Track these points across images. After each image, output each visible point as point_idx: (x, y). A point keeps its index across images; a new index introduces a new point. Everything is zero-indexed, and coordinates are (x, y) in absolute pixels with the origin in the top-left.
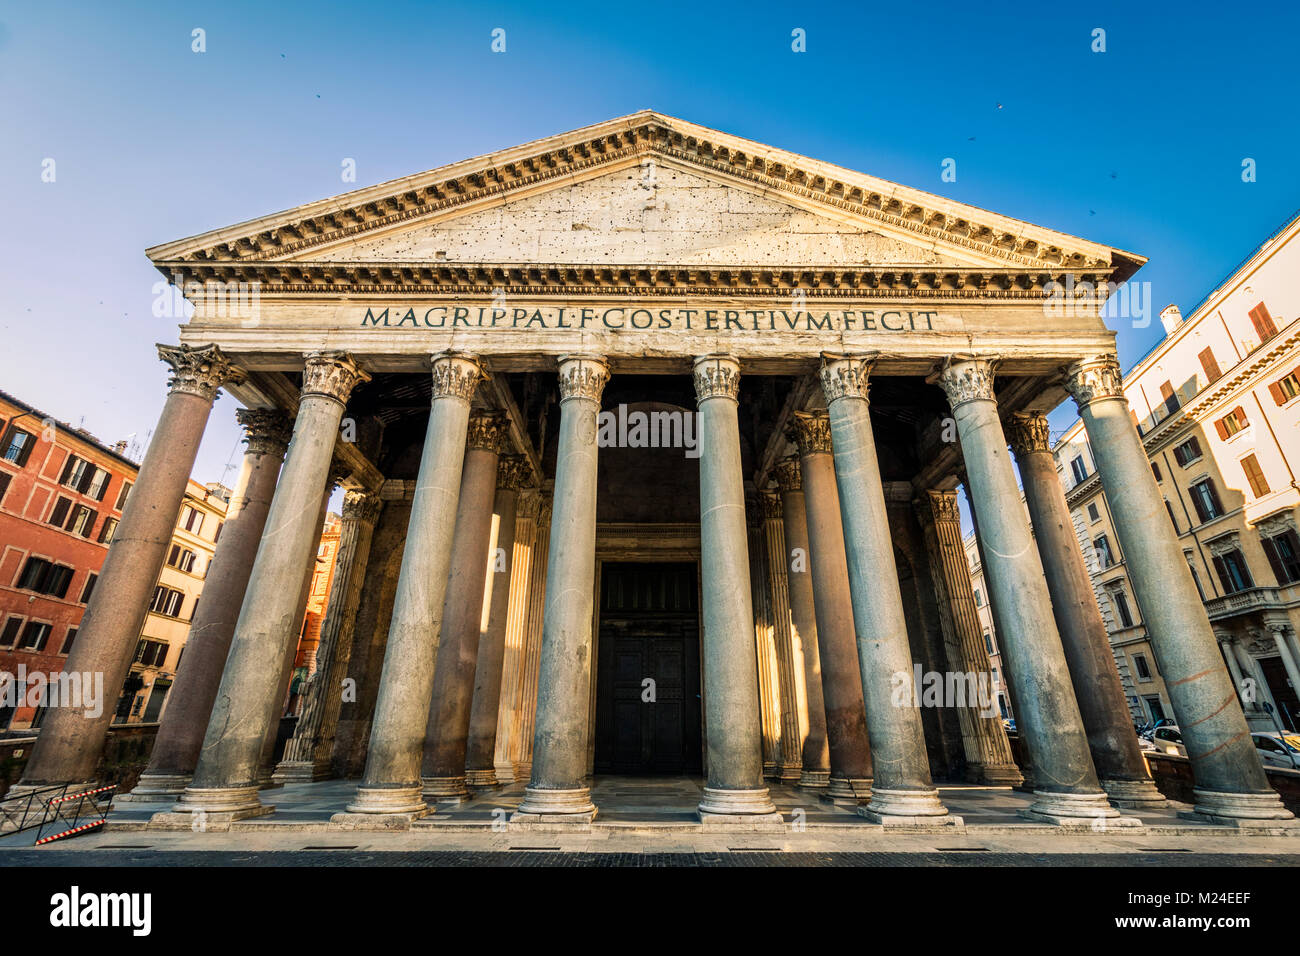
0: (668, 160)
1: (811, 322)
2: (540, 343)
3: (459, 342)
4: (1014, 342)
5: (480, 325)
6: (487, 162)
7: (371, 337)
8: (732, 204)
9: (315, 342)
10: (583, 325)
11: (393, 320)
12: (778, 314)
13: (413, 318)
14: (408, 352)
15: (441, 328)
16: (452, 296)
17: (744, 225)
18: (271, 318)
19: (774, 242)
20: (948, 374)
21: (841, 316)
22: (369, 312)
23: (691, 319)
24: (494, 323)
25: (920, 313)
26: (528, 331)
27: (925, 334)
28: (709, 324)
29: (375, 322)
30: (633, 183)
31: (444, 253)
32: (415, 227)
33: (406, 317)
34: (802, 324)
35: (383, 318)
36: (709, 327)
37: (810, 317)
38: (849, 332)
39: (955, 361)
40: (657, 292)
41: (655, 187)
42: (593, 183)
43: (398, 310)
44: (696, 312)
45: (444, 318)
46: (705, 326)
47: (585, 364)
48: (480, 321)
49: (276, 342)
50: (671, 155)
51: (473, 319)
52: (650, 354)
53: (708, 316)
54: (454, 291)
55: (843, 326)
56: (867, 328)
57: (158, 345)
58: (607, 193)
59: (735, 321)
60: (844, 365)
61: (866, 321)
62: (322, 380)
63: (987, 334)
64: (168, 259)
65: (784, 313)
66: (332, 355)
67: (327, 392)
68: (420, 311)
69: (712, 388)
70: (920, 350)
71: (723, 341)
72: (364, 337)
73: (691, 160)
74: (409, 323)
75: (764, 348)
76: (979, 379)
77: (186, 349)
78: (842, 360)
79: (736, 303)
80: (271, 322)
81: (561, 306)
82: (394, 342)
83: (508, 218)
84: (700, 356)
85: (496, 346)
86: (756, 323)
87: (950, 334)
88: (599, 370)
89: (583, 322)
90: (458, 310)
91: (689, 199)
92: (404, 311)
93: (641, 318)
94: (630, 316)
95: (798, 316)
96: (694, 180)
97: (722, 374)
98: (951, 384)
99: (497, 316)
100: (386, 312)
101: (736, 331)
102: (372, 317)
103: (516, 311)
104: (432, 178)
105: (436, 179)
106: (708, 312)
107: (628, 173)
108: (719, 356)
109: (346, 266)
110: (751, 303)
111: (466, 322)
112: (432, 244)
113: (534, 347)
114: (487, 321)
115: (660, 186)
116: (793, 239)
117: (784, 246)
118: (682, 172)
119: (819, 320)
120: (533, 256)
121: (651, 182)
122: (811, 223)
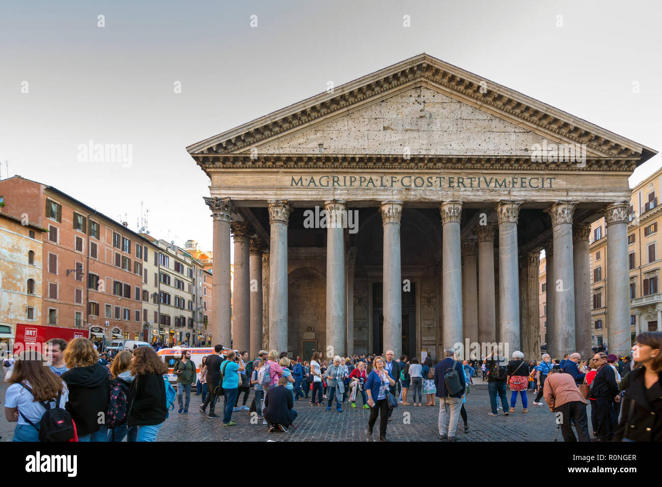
0: (431, 85)
1: (497, 183)
2: (373, 195)
3: (337, 195)
4: (587, 194)
5: (345, 185)
6: (341, 90)
7: (297, 192)
8: (463, 113)
9: (272, 195)
10: (392, 185)
11: (305, 183)
12: (482, 179)
13: (314, 182)
14: (315, 200)
15: (328, 188)
16: (331, 170)
17: (468, 127)
18: (248, 182)
19: (483, 138)
20: (554, 209)
21: (511, 180)
22: (293, 179)
23: (442, 182)
24: (351, 184)
25: (547, 178)
26: (368, 189)
27: (548, 190)
28: (450, 185)
29: (297, 184)
30: (413, 99)
31: (323, 145)
32: (306, 129)
33: (310, 182)
34: (493, 185)
35: (300, 182)
36: (450, 186)
37: (496, 181)
38: (514, 189)
39: (559, 204)
40: (427, 168)
41: (424, 102)
42: (392, 100)
43: (306, 177)
44: (444, 178)
45: (328, 182)
46: (448, 185)
47: (395, 206)
48: (345, 183)
49: (254, 195)
50: (433, 81)
51: (342, 183)
52: (423, 200)
53: (450, 179)
54: (332, 168)
55: (511, 186)
56: (522, 187)
57: (204, 198)
58: (400, 106)
59: (462, 183)
60: (510, 206)
61: (522, 182)
62: (279, 214)
63: (576, 190)
64: (196, 153)
65: (485, 178)
66: (281, 202)
67: (282, 220)
68: (317, 178)
69: (451, 217)
70: (544, 198)
71: (456, 193)
72: (294, 192)
73: (444, 85)
74: (312, 185)
75: (475, 197)
76: (568, 213)
77: (217, 199)
78: (509, 204)
79: (463, 174)
80: (249, 184)
81: (382, 175)
82: (307, 195)
83: (350, 122)
84: (446, 202)
85: (353, 197)
86: (472, 184)
87: (559, 190)
88: (400, 208)
89: (392, 183)
90: (334, 177)
91: (441, 110)
92: (309, 178)
93: (419, 181)
94: (413, 180)
95: (491, 181)
96: (444, 97)
97: (455, 210)
98: (554, 214)
99: (352, 181)
100: (301, 179)
101: (463, 189)
102: (295, 182)
103: (361, 177)
104: (314, 101)
105: (317, 102)
106: (450, 178)
107: (409, 93)
108: (454, 202)
109: (282, 156)
110: (470, 174)
111: (338, 184)
112: (315, 140)
113: (371, 197)
114: (348, 183)
115: (427, 101)
116: (492, 136)
117: (487, 140)
118: (438, 93)
119: (500, 182)
120: (366, 147)
121: (421, 99)
122: (502, 126)
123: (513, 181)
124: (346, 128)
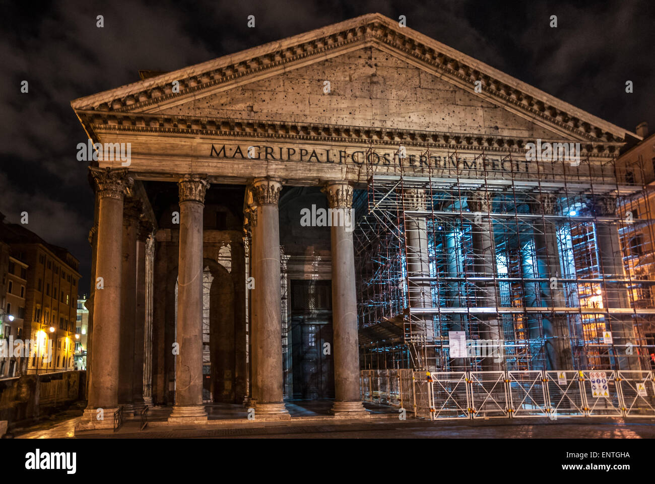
0: (384, 46)
1: (466, 165)
2: (318, 172)
3: (271, 170)
5: (281, 158)
7: (219, 165)
8: (422, 81)
9: (184, 167)
10: (341, 162)
11: (229, 153)
12: (448, 159)
13: (241, 153)
14: (242, 175)
15: (259, 160)
16: (264, 139)
17: (429, 97)
18: (152, 148)
19: (446, 111)
21: (481, 161)
22: (213, 147)
24: (289, 158)
25: (522, 162)
26: (310, 165)
27: (524, 175)
29: (218, 155)
30: (362, 61)
33: (236, 152)
34: (461, 166)
35: (222, 152)
36: (411, 166)
37: (465, 162)
38: (486, 172)
40: (384, 142)
41: (376, 65)
43: (230, 147)
45: (259, 153)
48: (281, 156)
50: (386, 43)
51: (277, 155)
53: (410, 158)
54: (265, 137)
55: (482, 168)
56: (494, 170)
58: (347, 68)
59: (425, 162)
61: (493, 165)
62: (194, 192)
63: (555, 176)
65: (451, 158)
66: (196, 176)
67: (198, 199)
68: (245, 148)
71: (419, 174)
72: (214, 164)
73: (399, 48)
74: (238, 156)
79: (426, 151)
81: (327, 148)
82: (232, 169)
83: (288, 84)
85: (292, 173)
86: (436, 164)
88: (351, 190)
89: (341, 159)
90: (267, 148)
91: (396, 76)
92: (234, 147)
93: (373, 158)
94: (367, 157)
95: (459, 161)
96: (399, 62)
99: (291, 154)
101: (427, 169)
102: (215, 150)
103: (301, 150)
106: (410, 156)
107: (359, 54)
110: (433, 152)
111: (273, 157)
112: (243, 101)
113: (315, 175)
114: (285, 156)
115: (379, 64)
116: (457, 109)
117: (452, 114)
118: (392, 56)
119: (469, 164)
120: (307, 113)
121: (373, 61)
122: (467, 99)
123: (484, 163)
124: (281, 89)
